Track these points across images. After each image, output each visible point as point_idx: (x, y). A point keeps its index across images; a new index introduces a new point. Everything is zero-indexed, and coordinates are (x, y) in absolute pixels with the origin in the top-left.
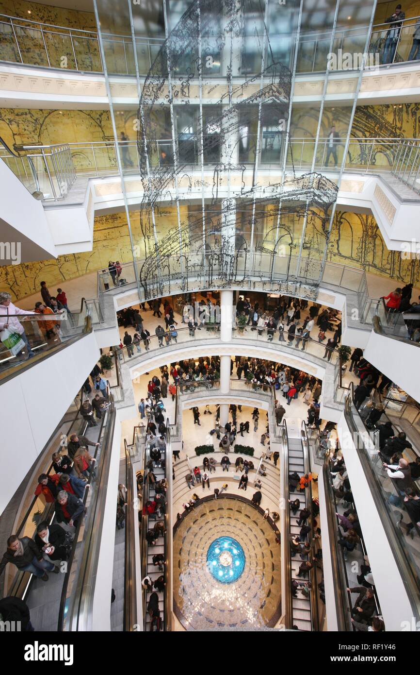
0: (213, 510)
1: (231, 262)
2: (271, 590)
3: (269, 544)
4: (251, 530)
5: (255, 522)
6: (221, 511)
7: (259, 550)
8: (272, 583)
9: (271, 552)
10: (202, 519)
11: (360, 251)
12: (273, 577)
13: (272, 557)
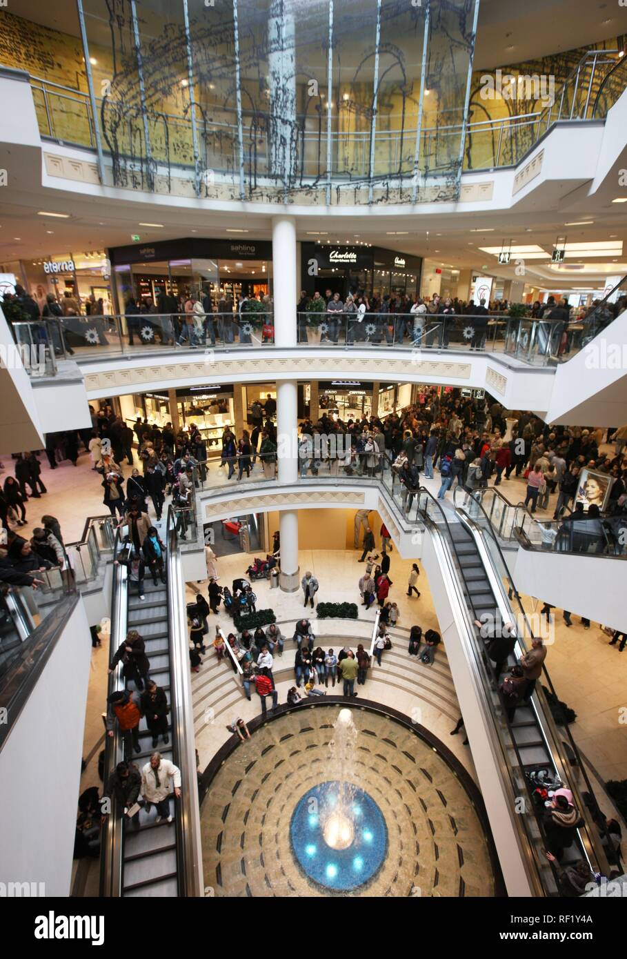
0: (289, 736)
1: (292, 139)
2: (465, 879)
3: (430, 778)
4: (385, 759)
5: (387, 740)
6: (308, 735)
7: (411, 798)
8: (461, 863)
9: (440, 793)
10: (265, 757)
11: (508, 157)
12: (459, 850)
13: (445, 803)
